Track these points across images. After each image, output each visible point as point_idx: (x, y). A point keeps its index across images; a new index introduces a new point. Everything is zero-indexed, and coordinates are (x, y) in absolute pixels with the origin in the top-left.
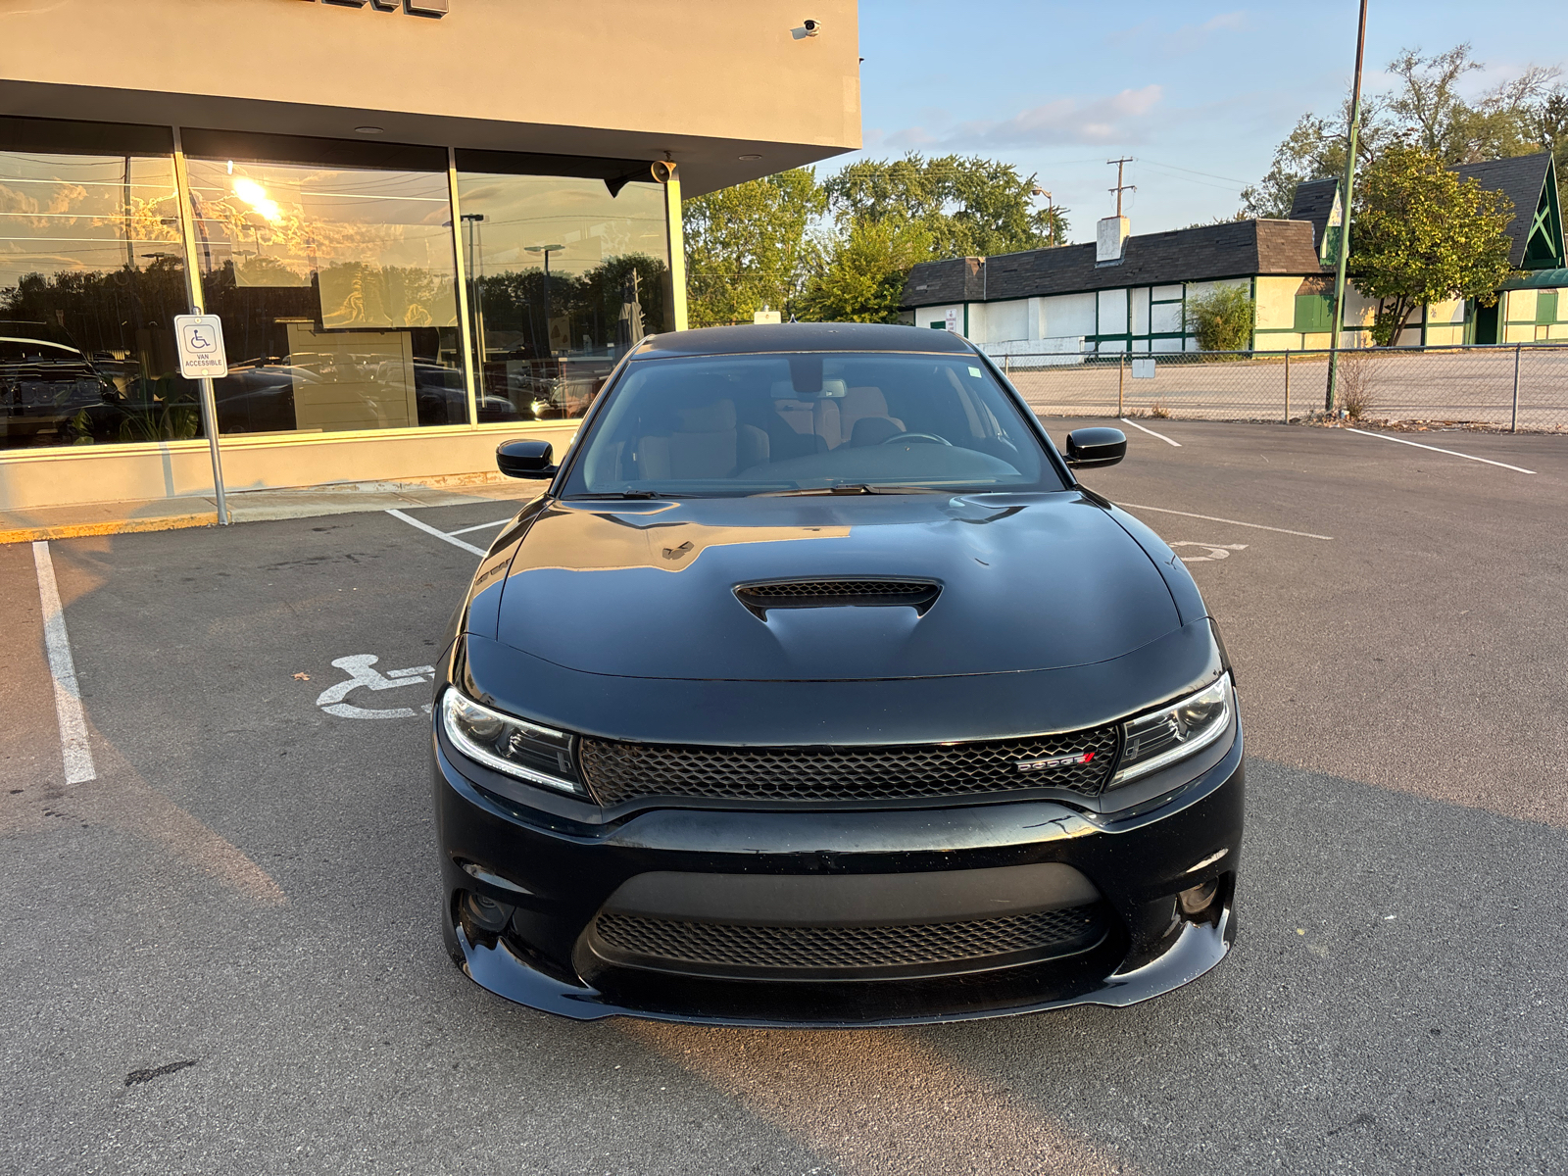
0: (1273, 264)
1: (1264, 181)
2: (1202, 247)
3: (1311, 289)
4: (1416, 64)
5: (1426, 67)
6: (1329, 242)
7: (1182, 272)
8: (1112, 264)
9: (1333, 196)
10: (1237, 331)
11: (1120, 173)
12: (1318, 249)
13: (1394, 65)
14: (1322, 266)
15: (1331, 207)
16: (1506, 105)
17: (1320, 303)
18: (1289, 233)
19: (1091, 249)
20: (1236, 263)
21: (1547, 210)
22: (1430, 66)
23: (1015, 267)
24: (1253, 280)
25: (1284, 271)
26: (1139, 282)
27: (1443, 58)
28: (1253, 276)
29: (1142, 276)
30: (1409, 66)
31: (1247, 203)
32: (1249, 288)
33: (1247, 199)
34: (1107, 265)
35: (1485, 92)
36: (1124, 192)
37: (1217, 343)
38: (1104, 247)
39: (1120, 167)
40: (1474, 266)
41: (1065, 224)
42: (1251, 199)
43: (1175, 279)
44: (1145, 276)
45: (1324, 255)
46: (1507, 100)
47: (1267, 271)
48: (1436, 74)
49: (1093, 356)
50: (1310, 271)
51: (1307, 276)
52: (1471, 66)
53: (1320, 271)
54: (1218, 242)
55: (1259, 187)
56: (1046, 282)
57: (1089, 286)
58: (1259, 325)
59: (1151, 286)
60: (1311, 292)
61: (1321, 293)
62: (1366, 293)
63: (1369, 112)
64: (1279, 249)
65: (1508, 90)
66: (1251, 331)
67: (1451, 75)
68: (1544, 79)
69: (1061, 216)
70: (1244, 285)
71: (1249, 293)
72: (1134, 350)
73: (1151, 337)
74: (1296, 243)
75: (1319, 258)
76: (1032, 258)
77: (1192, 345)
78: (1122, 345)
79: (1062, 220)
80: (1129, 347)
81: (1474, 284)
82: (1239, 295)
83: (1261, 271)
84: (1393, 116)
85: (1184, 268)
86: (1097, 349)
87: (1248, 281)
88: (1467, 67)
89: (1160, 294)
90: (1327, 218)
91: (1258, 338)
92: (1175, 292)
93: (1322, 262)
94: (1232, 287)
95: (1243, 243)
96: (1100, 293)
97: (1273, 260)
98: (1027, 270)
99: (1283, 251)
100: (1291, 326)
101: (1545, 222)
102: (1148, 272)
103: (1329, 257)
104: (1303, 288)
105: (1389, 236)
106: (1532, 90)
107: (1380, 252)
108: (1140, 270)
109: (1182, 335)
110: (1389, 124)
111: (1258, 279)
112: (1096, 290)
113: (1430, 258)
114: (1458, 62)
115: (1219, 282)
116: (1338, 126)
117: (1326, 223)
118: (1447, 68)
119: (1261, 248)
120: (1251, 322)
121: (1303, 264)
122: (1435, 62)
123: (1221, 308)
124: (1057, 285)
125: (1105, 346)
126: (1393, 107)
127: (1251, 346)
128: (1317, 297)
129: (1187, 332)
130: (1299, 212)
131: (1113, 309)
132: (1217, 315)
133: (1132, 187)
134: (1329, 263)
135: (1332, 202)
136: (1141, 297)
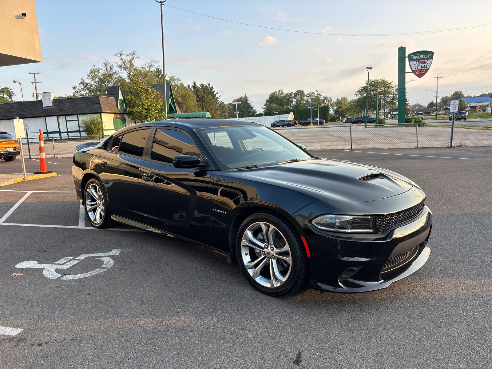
0: (106, 110)
1: (79, 84)
2: (82, 103)
3: (117, 117)
4: (122, 55)
5: (125, 56)
6: (120, 104)
7: (76, 111)
8: (50, 108)
9: (119, 90)
10: (98, 130)
11: (35, 77)
12: (117, 106)
13: (116, 54)
14: (119, 111)
15: (119, 94)
16: (147, 69)
17: (120, 122)
18: (109, 101)
19: (40, 102)
20: (94, 109)
21: (171, 98)
22: (126, 56)
23: (9, 107)
24: (101, 114)
25: (109, 112)
26: (61, 114)
27: (130, 54)
28: (100, 113)
29: (62, 112)
30: (121, 55)
31: (75, 91)
32: (100, 117)
33: (75, 90)
34: (47, 108)
35: (142, 65)
36: (37, 84)
37: (93, 134)
38: (46, 102)
39: (35, 75)
40: (159, 112)
41: (13, 94)
42: (76, 89)
43: (74, 113)
44: (63, 112)
45: (119, 108)
46: (147, 68)
47: (105, 112)
48: (128, 58)
49: (47, 139)
50: (116, 112)
51: (115, 113)
52: (137, 57)
53: (119, 112)
54: (87, 102)
55: (78, 86)
56: (23, 113)
57: (42, 115)
58: (104, 128)
59: (65, 115)
60: (117, 118)
61: (120, 119)
62: (131, 119)
63: (112, 67)
64: (107, 105)
65: (147, 65)
66: (103, 130)
67: (133, 59)
68: (156, 63)
69: (11, 91)
70: (98, 116)
71: (100, 118)
72: (62, 136)
73: (68, 132)
74: (111, 104)
75: (118, 108)
76: (16, 105)
77: (84, 134)
78: (58, 135)
79: (11, 92)
80: (60, 135)
81: (159, 117)
82: (97, 119)
83: (103, 112)
84: (118, 69)
85: (77, 110)
86: (48, 137)
87: (99, 114)
88: (136, 58)
89: (69, 118)
90: (118, 97)
91: (105, 132)
92: (75, 118)
93: (119, 110)
94: (95, 116)
95: (96, 103)
96: (46, 117)
97: (106, 109)
98: (15, 109)
99: (108, 106)
100: (113, 128)
101: (171, 101)
102: (64, 111)
103: (120, 108)
104: (115, 117)
105: (136, 103)
106: (153, 66)
107: (134, 107)
108: (61, 110)
109: (80, 131)
110: (117, 71)
111: (102, 114)
112: (45, 116)
113: (148, 110)
114: (134, 56)
115: (90, 115)
116: (104, 70)
117: (118, 98)
118: (131, 57)
119: (102, 105)
120: (102, 127)
121: (114, 110)
122: (128, 55)
123: (92, 122)
124: (28, 114)
125: (51, 135)
126: (118, 66)
127: (103, 134)
128: (119, 120)
129: (81, 130)
130: (109, 95)
131: (52, 123)
132: (92, 125)
133: (40, 82)
134: (121, 110)
135: (119, 92)
136: (62, 119)
